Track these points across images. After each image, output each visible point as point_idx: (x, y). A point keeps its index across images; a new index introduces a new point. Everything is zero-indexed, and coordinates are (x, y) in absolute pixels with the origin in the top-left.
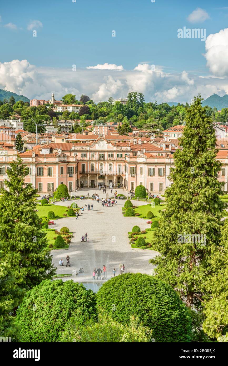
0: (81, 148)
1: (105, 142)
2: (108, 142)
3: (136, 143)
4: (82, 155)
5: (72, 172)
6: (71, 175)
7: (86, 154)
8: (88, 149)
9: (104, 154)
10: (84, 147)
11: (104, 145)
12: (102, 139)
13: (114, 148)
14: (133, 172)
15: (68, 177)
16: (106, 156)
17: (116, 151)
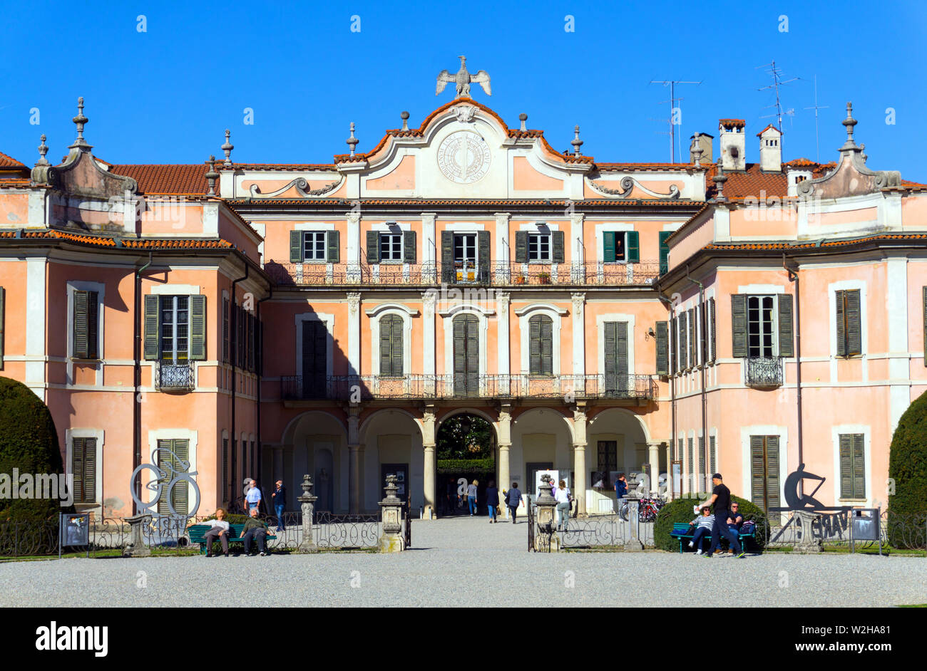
0: (289, 185)
1: (494, 134)
2: (517, 138)
3: (742, 165)
4: (305, 245)
5: (182, 344)
6: (175, 376)
7: (335, 236)
8: (351, 188)
9: (486, 237)
10: (317, 180)
11: (480, 159)
12: (466, 111)
13: (573, 188)
14: (768, 341)
15: (148, 388)
16: (501, 253)
17: (588, 208)
